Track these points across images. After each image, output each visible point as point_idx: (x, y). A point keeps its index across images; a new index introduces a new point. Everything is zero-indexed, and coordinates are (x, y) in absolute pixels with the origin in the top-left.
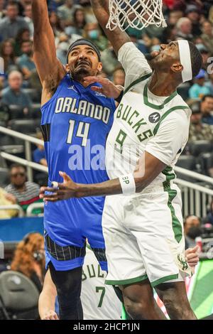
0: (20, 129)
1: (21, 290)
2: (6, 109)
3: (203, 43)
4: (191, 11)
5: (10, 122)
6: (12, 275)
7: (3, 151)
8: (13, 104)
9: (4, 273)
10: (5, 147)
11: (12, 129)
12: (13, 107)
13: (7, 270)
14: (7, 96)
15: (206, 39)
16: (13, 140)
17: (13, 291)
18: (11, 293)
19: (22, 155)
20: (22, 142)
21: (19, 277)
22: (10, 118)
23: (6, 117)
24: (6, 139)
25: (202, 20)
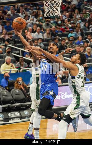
0: (18, 46)
1: (18, 94)
2: (14, 40)
4: (69, 11)
6: (16, 90)
7: (13, 53)
8: (16, 39)
9: (13, 89)
10: (14, 52)
11: (16, 46)
12: (16, 40)
13: (14, 88)
14: (14, 37)
16: (16, 50)
17: (16, 94)
18: (16, 95)
19: (19, 54)
20: (19, 50)
21: (18, 90)
23: (14, 43)
24: (14, 49)
25: (73, 13)
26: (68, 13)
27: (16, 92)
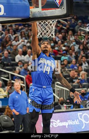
0: (8, 70)
1: (7, 121)
2: (3, 63)
3: (67, 43)
5: (4, 67)
6: (5, 116)
7: (2, 76)
8: (5, 61)
9: (2, 116)
10: (2, 75)
11: (5, 69)
12: (5, 62)
14: (3, 59)
15: (68, 42)
16: (5, 73)
17: (4, 121)
18: (4, 122)
19: (8, 78)
20: (8, 74)
22: (4, 66)
23: (3, 66)
24: (3, 73)
25: (67, 35)
26: (61, 34)
27: (5, 119)
